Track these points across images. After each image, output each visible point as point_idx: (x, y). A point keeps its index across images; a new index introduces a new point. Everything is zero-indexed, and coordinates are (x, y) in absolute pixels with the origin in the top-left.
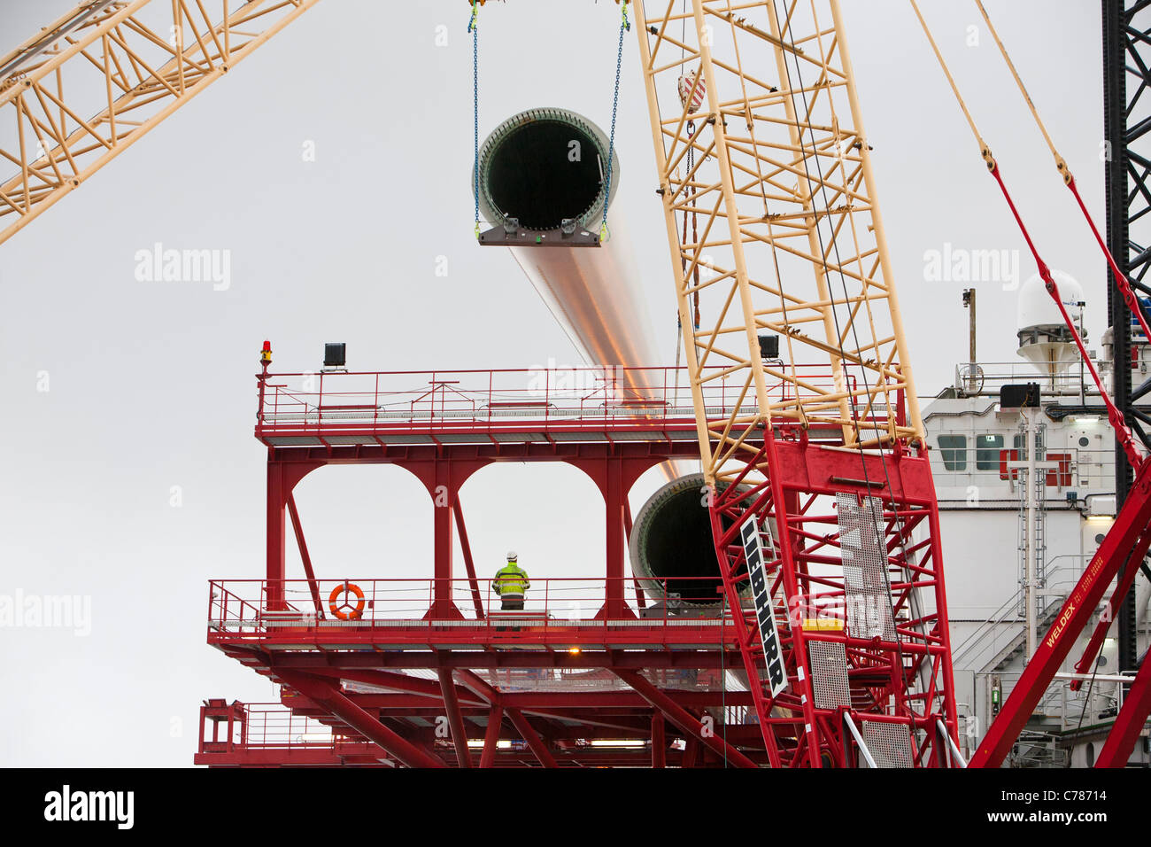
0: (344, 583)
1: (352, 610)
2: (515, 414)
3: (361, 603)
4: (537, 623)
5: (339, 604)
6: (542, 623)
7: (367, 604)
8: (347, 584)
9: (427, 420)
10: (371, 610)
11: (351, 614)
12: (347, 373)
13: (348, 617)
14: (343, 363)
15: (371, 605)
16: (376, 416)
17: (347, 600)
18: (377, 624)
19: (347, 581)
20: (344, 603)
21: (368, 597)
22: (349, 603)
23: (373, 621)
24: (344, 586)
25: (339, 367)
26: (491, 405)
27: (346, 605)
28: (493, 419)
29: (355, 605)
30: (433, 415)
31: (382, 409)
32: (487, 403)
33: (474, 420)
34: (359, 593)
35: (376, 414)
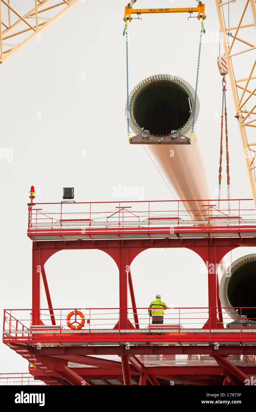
0: (74, 310)
1: (79, 325)
2: (162, 224)
3: (83, 321)
4: (175, 331)
5: (71, 321)
6: (177, 331)
7: (86, 321)
8: (76, 311)
9: (117, 226)
10: (89, 324)
11: (78, 326)
12: (75, 203)
13: (76, 328)
14: (72, 198)
15: (89, 321)
16: (90, 225)
17: (76, 320)
18: (92, 332)
19: (76, 309)
20: (74, 321)
21: (87, 317)
22: (77, 321)
23: (90, 330)
24: (74, 312)
25: (71, 200)
26: (150, 219)
27: (76, 322)
28: (151, 226)
29: (80, 322)
30: (120, 224)
31: (93, 221)
32: (148, 218)
33: (139, 226)
34: (82, 315)
35: (90, 224)
